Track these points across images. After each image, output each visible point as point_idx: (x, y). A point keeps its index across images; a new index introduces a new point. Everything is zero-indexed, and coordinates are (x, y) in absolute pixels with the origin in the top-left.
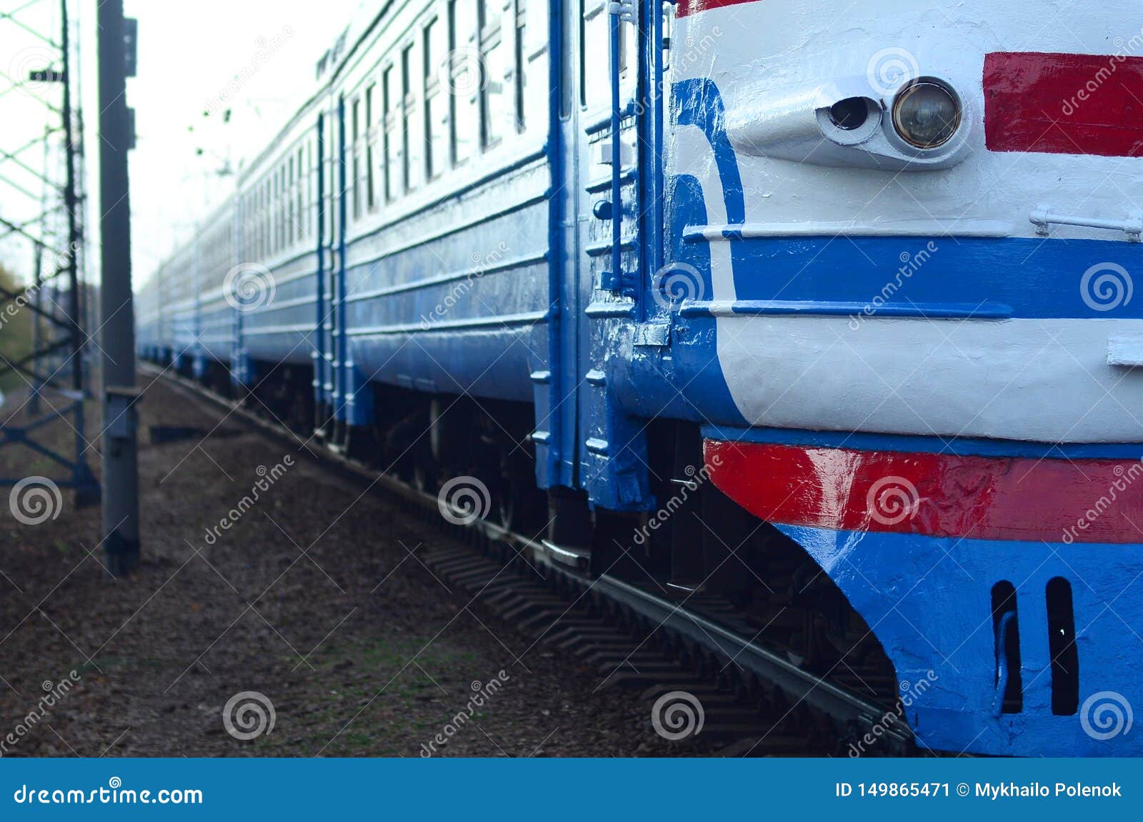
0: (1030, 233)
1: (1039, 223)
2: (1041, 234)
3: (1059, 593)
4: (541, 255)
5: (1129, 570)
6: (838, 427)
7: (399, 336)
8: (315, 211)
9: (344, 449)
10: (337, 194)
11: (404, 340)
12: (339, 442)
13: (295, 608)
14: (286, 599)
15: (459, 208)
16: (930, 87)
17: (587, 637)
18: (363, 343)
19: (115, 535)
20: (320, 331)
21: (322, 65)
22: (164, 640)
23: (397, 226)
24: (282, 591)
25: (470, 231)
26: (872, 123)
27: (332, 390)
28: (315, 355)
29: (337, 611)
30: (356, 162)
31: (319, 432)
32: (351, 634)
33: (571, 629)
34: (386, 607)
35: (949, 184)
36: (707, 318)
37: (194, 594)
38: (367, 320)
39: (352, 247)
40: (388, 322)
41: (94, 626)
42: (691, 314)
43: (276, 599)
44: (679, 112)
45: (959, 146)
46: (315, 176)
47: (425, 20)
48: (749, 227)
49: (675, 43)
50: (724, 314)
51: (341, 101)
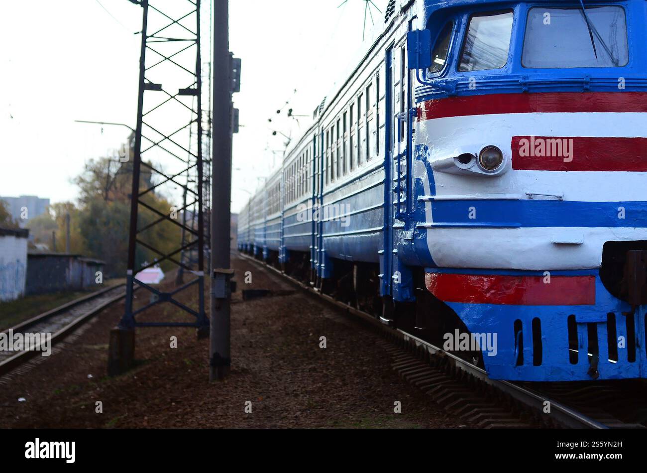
0: (526, 198)
1: (529, 195)
2: (530, 198)
3: (536, 323)
4: (381, 204)
5: (560, 315)
6: (465, 267)
7: (340, 237)
8: (312, 179)
9: (320, 289)
10: (320, 173)
11: (342, 238)
12: (318, 287)
13: (317, 398)
14: (312, 392)
15: (360, 183)
16: (492, 150)
17: (485, 414)
18: (328, 240)
19: (216, 355)
20: (313, 236)
21: (315, 112)
22: (241, 419)
23: (340, 189)
24: (310, 388)
25: (363, 193)
26: (473, 162)
27: (317, 263)
28: (311, 247)
29: (341, 399)
30: (327, 158)
31: (312, 283)
32: (348, 413)
33: (476, 410)
34: (369, 397)
35: (501, 182)
36: (423, 229)
37: (260, 390)
38: (329, 231)
39: (325, 197)
40: (336, 232)
41: (201, 411)
42: (419, 228)
43: (307, 392)
44: (417, 156)
45: (503, 169)
46: (312, 163)
47: (350, 103)
48: (437, 197)
49: (416, 132)
50: (429, 227)
51: (323, 131)
